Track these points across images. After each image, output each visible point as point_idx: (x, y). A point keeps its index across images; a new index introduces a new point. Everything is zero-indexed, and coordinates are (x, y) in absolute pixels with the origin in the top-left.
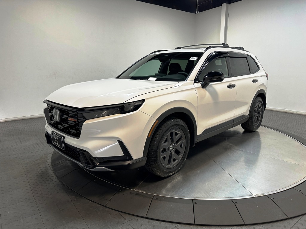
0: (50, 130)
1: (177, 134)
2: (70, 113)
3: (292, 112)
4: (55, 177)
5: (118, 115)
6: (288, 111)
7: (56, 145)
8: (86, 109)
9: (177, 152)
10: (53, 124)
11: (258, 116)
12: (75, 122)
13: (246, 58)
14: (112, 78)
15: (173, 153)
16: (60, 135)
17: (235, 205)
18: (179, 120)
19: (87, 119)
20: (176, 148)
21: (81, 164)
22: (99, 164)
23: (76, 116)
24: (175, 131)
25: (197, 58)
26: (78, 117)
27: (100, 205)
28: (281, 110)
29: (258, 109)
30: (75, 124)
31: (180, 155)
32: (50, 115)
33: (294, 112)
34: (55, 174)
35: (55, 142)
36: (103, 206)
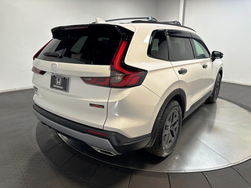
17: (206, 177)
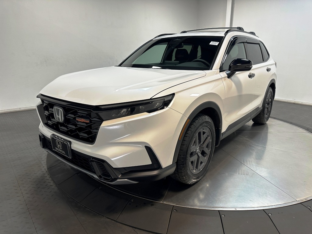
0: (48, 133)
1: (204, 133)
2: (78, 112)
3: (300, 103)
4: (52, 183)
5: (146, 114)
6: (296, 102)
7: (59, 151)
8: (102, 107)
9: (203, 153)
10: (52, 124)
11: (268, 107)
12: (86, 123)
13: (259, 44)
14: (114, 66)
15: (200, 155)
16: (64, 139)
18: (207, 116)
19: (104, 120)
20: (203, 149)
21: (95, 176)
22: (121, 176)
23: (88, 116)
24: (203, 130)
25: (218, 43)
26: (91, 117)
27: (109, 220)
28: (289, 101)
29: (268, 100)
30: (86, 127)
31: (206, 156)
32: (46, 113)
33: (303, 103)
34: (53, 180)
35: (56, 148)
36: (113, 220)
